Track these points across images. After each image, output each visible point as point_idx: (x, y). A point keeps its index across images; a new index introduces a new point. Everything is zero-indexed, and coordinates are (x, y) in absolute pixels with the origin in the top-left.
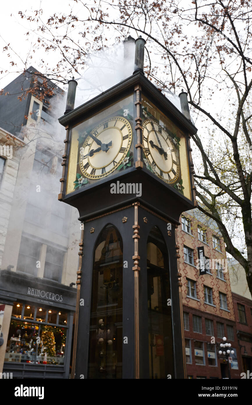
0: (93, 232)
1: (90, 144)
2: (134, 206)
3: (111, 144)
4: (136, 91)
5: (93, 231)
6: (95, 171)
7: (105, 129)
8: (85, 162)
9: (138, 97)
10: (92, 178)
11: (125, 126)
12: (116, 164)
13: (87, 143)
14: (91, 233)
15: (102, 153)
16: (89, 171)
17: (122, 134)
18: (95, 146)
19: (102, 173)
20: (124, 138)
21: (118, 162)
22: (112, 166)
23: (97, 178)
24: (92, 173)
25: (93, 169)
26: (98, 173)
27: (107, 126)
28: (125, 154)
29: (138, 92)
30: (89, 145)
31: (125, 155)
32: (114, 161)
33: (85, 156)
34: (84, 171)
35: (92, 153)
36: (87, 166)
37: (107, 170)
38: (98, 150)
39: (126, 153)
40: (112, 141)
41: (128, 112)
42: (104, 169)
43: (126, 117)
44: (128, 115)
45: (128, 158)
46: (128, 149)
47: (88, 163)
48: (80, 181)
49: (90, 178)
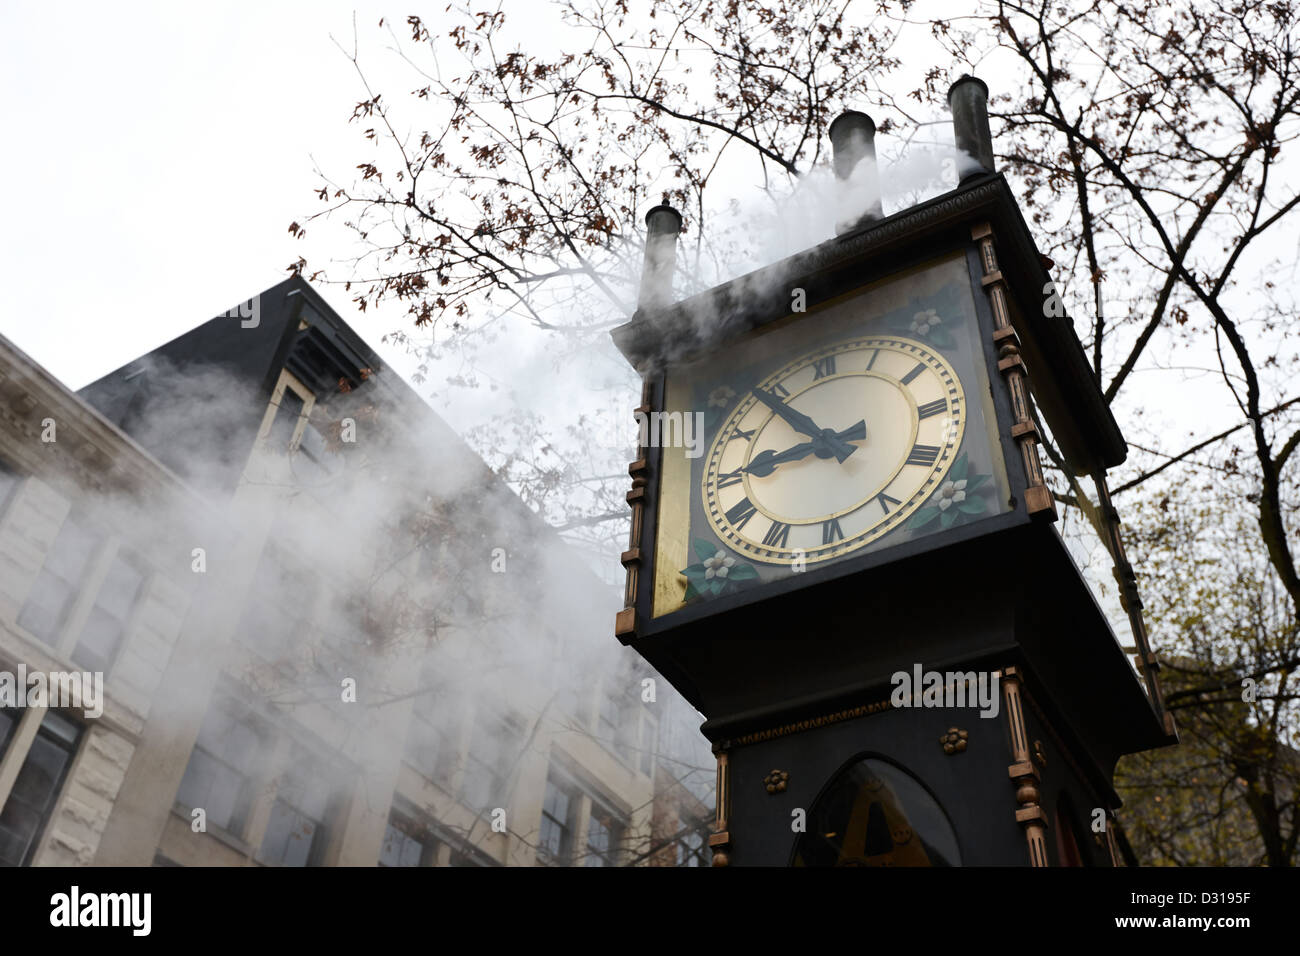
0: (783, 791)
1: (752, 432)
3: (859, 431)
4: (979, 243)
5: (782, 784)
6: (785, 533)
7: (820, 380)
8: (730, 498)
9: (990, 262)
10: (774, 560)
11: (921, 368)
12: (894, 509)
13: (736, 430)
14: (771, 793)
15: (816, 468)
16: (755, 531)
17: (907, 397)
18: (778, 439)
19: (827, 540)
20: (925, 412)
21: (903, 499)
22: (874, 515)
23: (800, 561)
24: (770, 539)
25: (777, 524)
26: (806, 540)
27: (831, 371)
28: (938, 470)
29: (987, 246)
30: (747, 435)
31: (939, 477)
32: (882, 496)
33: (726, 476)
34: (728, 533)
35: (763, 465)
36: (742, 512)
37: (852, 529)
38: (794, 455)
39: (945, 466)
40: (863, 422)
41: (935, 320)
42: (831, 527)
43: (924, 339)
44: (933, 329)
45: (963, 483)
46: (952, 454)
47: (746, 503)
48: (716, 567)
49: (761, 557)
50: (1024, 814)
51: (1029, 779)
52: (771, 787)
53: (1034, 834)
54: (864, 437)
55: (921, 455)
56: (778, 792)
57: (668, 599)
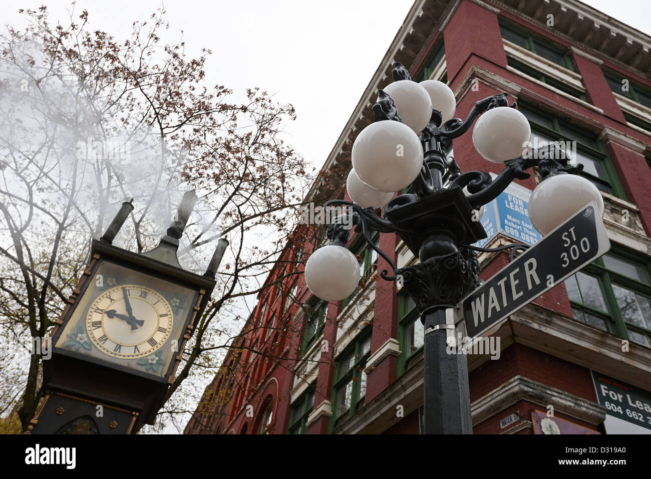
0: (60, 415)
3: (141, 323)
5: (61, 413)
6: (106, 339)
7: (140, 298)
8: (96, 317)
10: (98, 347)
11: (166, 315)
12: (137, 353)
13: (110, 295)
14: (57, 414)
15: (125, 326)
16: (98, 333)
17: (159, 322)
18: (120, 308)
19: (115, 350)
20: (161, 330)
21: (141, 352)
22: (131, 351)
23: (105, 351)
24: (100, 339)
25: (105, 336)
27: (145, 297)
28: (153, 349)
30: (112, 300)
31: (152, 352)
32: (136, 347)
33: (99, 309)
34: (90, 328)
35: (111, 314)
36: (98, 324)
37: (124, 351)
38: (121, 317)
39: (156, 349)
40: (144, 321)
41: (178, 304)
42: (119, 347)
43: (172, 307)
44: (176, 306)
45: (157, 358)
46: (159, 347)
47: (100, 323)
49: (95, 343)
52: (58, 412)
54: (142, 326)
55: (152, 341)
56: (59, 415)
57: (62, 339)
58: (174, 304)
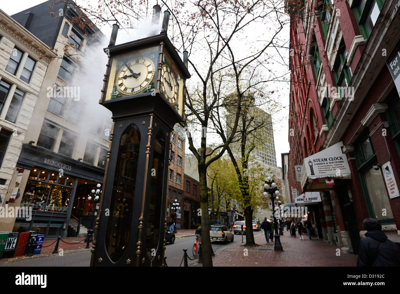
2: (150, 116)
3: (139, 74)
4: (161, 45)
6: (127, 89)
7: (136, 64)
8: (120, 82)
9: (162, 49)
10: (124, 93)
11: (150, 65)
12: (142, 88)
15: (133, 79)
16: (122, 88)
17: (148, 69)
18: (128, 73)
19: (132, 91)
20: (149, 73)
21: (143, 87)
22: (139, 88)
23: (128, 94)
24: (124, 90)
25: (126, 88)
26: (129, 91)
27: (138, 62)
29: (162, 45)
30: (124, 71)
31: (148, 84)
32: (140, 86)
33: (120, 78)
34: (119, 88)
35: (125, 77)
36: (121, 85)
37: (136, 90)
38: (130, 76)
39: (150, 82)
40: (140, 72)
41: (154, 57)
42: (133, 89)
43: (152, 60)
44: (153, 58)
45: (151, 86)
46: (151, 80)
47: (122, 84)
48: (116, 93)
49: (123, 93)
50: (148, 134)
51: (151, 129)
53: (150, 136)
55: (147, 80)
56: (121, 128)
57: (108, 98)
58: (152, 58)
